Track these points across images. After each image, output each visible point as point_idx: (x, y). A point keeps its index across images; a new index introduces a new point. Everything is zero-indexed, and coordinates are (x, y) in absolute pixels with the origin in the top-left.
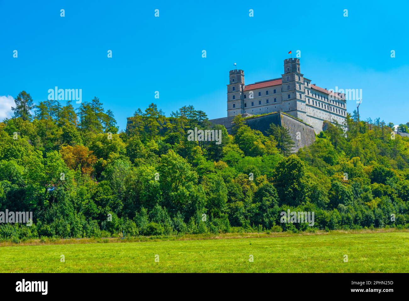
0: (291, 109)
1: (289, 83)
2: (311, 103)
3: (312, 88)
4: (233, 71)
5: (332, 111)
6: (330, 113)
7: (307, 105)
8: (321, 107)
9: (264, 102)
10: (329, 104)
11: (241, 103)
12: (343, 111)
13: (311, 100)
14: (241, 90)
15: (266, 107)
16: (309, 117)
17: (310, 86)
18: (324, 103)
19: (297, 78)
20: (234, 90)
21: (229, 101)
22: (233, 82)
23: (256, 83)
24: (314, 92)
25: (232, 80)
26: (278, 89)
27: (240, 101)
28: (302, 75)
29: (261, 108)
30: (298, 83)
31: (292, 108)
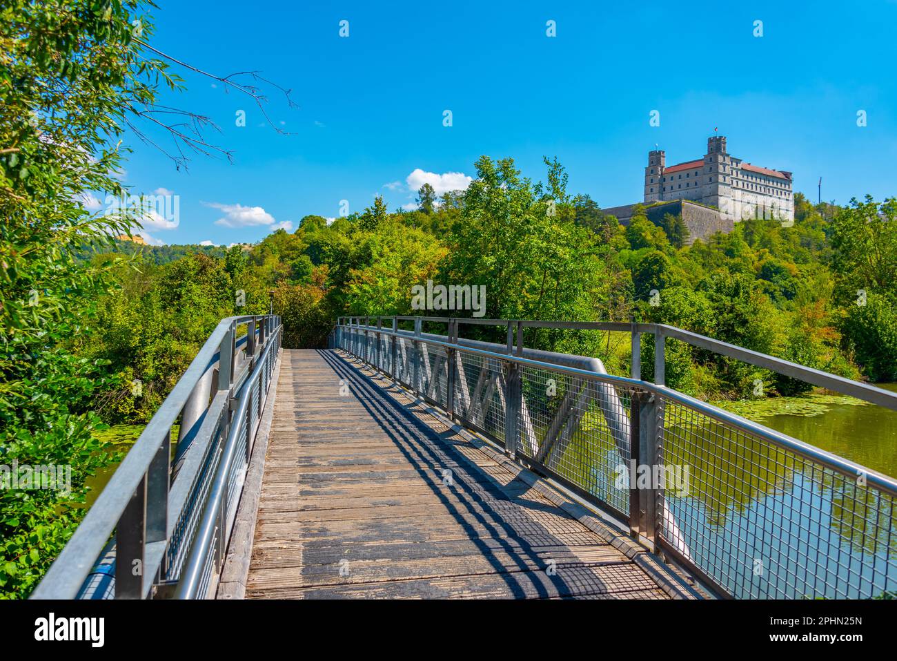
0: (712, 194)
1: (711, 164)
2: (740, 186)
3: (742, 169)
4: (652, 152)
5: (771, 194)
6: (767, 195)
7: (734, 188)
8: (754, 190)
9: (684, 186)
10: (767, 186)
11: (660, 187)
12: (787, 193)
13: (740, 183)
14: (660, 173)
16: (736, 202)
17: (740, 166)
18: (759, 184)
19: (720, 159)
20: (652, 173)
21: (646, 185)
22: (652, 165)
23: (679, 165)
24: (746, 173)
25: (651, 162)
26: (700, 171)
27: (658, 185)
28: (728, 155)
29: (681, 192)
30: (721, 164)
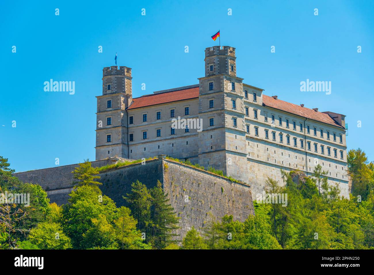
0: (214, 148)
1: (212, 95)
2: (262, 135)
3: (264, 105)
4: (109, 68)
5: (313, 151)
6: (306, 154)
7: (252, 139)
8: (285, 143)
9: (165, 131)
10: (305, 137)
11: (123, 133)
12: (338, 150)
13: (261, 130)
14: (123, 107)
15: (169, 141)
16: (256, 164)
17: (260, 101)
18: (293, 133)
19: (228, 86)
20: (109, 106)
22: (109, 92)
23: (156, 94)
24: (270, 112)
25: (107, 87)
26: (193, 107)
27: (120, 129)
28: (239, 80)
29: (160, 143)
30: (229, 95)
31: (216, 145)
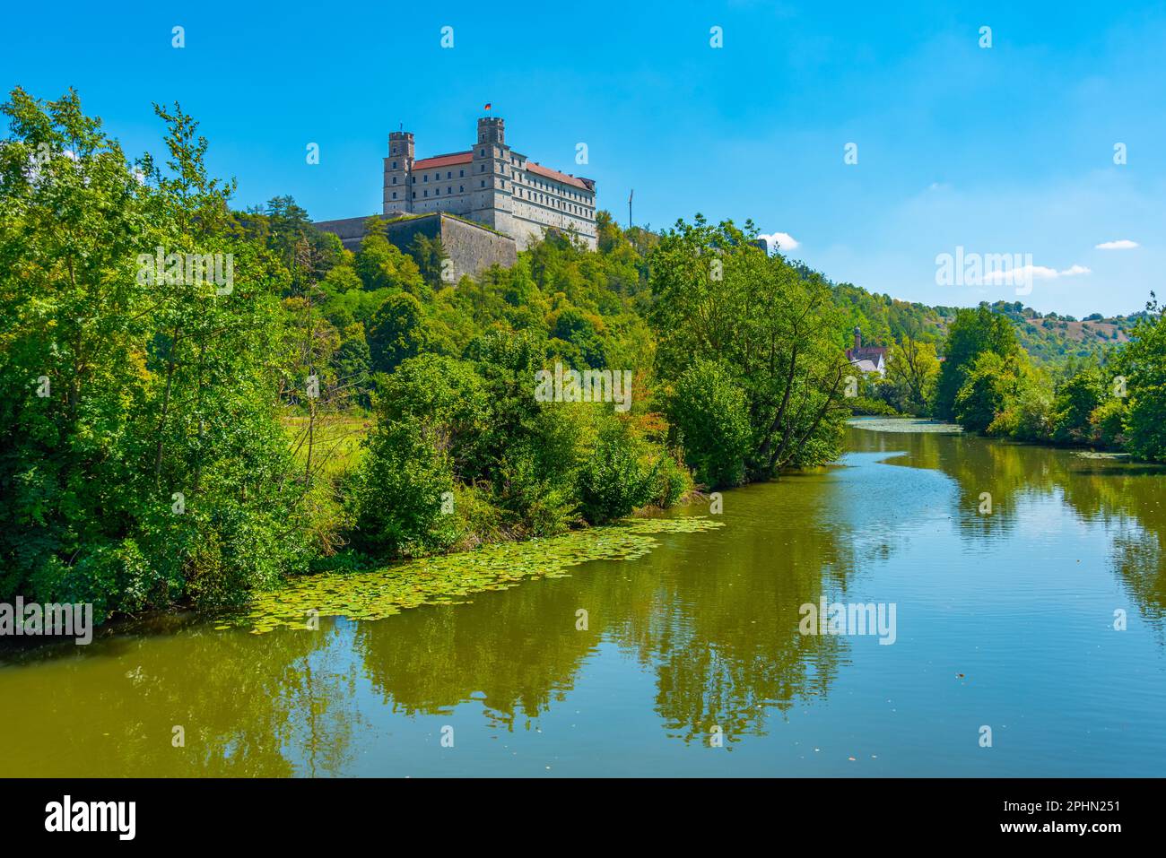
0: (485, 206)
1: (483, 160)
2: (525, 196)
3: (527, 170)
4: (394, 133)
5: (567, 211)
6: (562, 213)
7: (516, 199)
8: (544, 203)
9: (443, 191)
10: (562, 199)
11: (407, 191)
12: (589, 211)
14: (407, 168)
15: (446, 199)
16: (519, 221)
17: (524, 166)
18: (552, 195)
19: (496, 153)
20: (395, 167)
21: (386, 186)
22: (395, 154)
23: (435, 158)
24: (533, 177)
25: (393, 150)
26: (466, 169)
27: (404, 187)
28: (507, 148)
29: (439, 201)
30: (498, 160)
31: (486, 204)
